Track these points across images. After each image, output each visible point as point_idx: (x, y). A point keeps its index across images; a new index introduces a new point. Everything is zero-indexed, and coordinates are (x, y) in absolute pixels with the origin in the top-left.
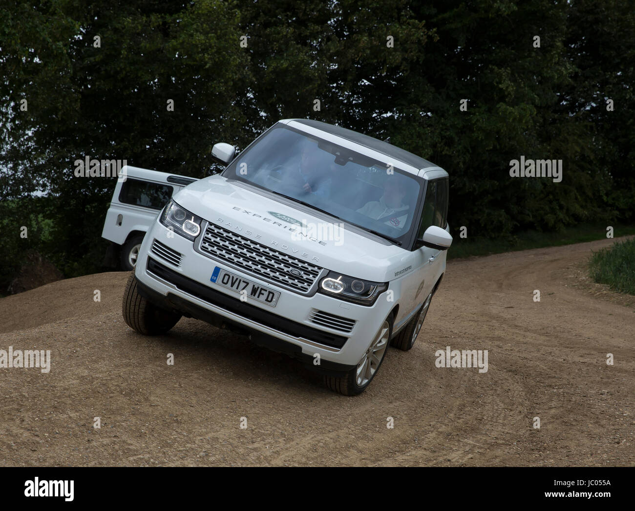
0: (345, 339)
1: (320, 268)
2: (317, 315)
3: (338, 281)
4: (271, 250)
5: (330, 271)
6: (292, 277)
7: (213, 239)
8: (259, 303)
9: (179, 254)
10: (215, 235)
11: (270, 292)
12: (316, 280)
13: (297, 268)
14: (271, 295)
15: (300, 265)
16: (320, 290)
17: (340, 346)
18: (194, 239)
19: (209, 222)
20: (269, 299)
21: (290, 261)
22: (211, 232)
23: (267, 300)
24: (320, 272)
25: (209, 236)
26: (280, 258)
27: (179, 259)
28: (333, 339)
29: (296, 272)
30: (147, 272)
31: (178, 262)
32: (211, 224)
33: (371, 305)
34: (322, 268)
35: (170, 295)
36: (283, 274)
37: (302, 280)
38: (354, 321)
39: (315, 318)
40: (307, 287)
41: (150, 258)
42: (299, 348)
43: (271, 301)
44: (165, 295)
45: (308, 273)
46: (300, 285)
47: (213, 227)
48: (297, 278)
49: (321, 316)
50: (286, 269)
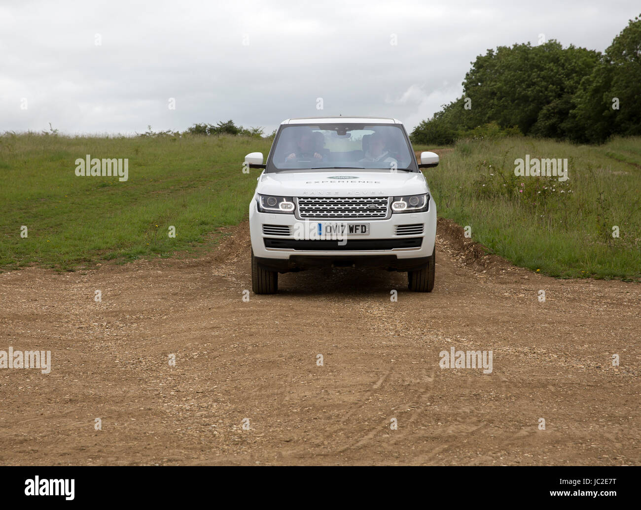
0: (421, 238)
1: (386, 198)
2: (398, 229)
3: (401, 202)
4: (349, 198)
5: (394, 197)
6: (372, 210)
7: (306, 207)
8: (358, 236)
9: (287, 227)
10: (306, 204)
11: (362, 226)
12: (388, 207)
13: (372, 203)
14: (364, 227)
15: (373, 200)
16: (393, 212)
17: (420, 245)
18: (294, 213)
19: (298, 197)
20: (364, 231)
21: (365, 201)
22: (303, 204)
23: (362, 232)
24: (388, 200)
25: (303, 206)
26: (358, 201)
27: (288, 230)
28: (414, 242)
29: (372, 206)
30: (267, 249)
31: (289, 232)
32: (300, 198)
33: (427, 210)
34: (388, 197)
35: (292, 257)
36: (365, 211)
37: (379, 210)
38: (422, 224)
39: (398, 232)
40: (385, 213)
41: (265, 239)
42: (395, 256)
43: (365, 232)
44: (288, 258)
45: (380, 204)
46: (379, 214)
47: (302, 199)
48: (375, 210)
49: (401, 228)
50: (365, 207)
